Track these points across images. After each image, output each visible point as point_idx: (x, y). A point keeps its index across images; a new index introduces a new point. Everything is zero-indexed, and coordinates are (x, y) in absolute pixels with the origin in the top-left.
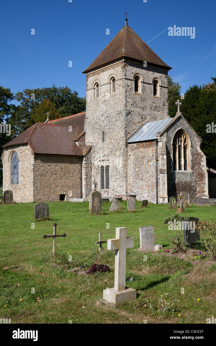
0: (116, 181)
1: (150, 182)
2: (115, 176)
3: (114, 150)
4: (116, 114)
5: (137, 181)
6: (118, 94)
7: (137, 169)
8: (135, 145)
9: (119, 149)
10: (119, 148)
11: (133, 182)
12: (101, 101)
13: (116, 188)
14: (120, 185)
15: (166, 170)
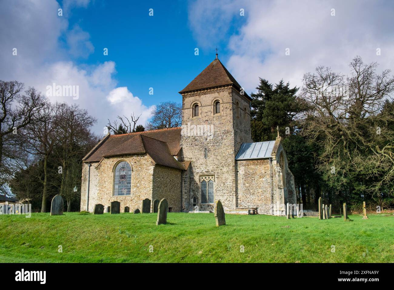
0: (223, 195)
1: (263, 196)
2: (222, 190)
3: (220, 166)
4: (223, 133)
5: (248, 196)
6: (225, 115)
7: (247, 185)
8: (244, 162)
9: (227, 166)
10: (227, 164)
11: (243, 196)
12: (202, 120)
13: (224, 202)
14: (228, 199)
15: (283, 185)
